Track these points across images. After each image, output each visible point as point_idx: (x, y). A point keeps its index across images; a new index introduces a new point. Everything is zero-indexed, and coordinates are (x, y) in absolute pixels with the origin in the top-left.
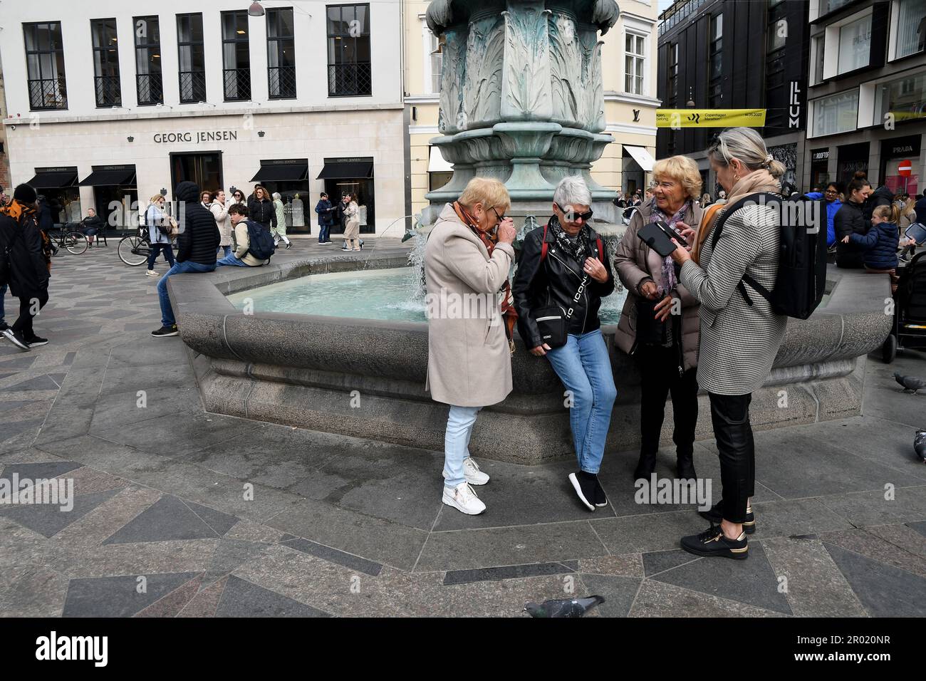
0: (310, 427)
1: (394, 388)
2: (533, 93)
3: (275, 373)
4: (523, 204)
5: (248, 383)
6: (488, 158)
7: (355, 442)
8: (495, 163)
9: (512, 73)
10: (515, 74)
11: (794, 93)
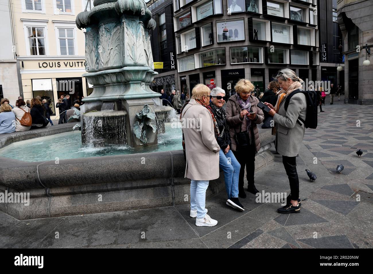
0: (91, 213)
1: (135, 184)
2: (138, 55)
3: (65, 190)
4: (138, 100)
5: (46, 199)
6: (115, 82)
7: (121, 213)
8: (119, 84)
9: (128, 46)
10: (130, 47)
11: (172, 56)
